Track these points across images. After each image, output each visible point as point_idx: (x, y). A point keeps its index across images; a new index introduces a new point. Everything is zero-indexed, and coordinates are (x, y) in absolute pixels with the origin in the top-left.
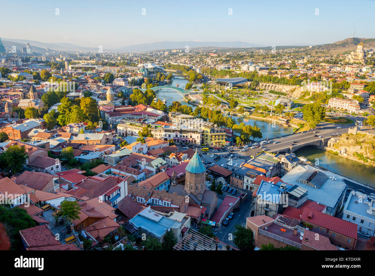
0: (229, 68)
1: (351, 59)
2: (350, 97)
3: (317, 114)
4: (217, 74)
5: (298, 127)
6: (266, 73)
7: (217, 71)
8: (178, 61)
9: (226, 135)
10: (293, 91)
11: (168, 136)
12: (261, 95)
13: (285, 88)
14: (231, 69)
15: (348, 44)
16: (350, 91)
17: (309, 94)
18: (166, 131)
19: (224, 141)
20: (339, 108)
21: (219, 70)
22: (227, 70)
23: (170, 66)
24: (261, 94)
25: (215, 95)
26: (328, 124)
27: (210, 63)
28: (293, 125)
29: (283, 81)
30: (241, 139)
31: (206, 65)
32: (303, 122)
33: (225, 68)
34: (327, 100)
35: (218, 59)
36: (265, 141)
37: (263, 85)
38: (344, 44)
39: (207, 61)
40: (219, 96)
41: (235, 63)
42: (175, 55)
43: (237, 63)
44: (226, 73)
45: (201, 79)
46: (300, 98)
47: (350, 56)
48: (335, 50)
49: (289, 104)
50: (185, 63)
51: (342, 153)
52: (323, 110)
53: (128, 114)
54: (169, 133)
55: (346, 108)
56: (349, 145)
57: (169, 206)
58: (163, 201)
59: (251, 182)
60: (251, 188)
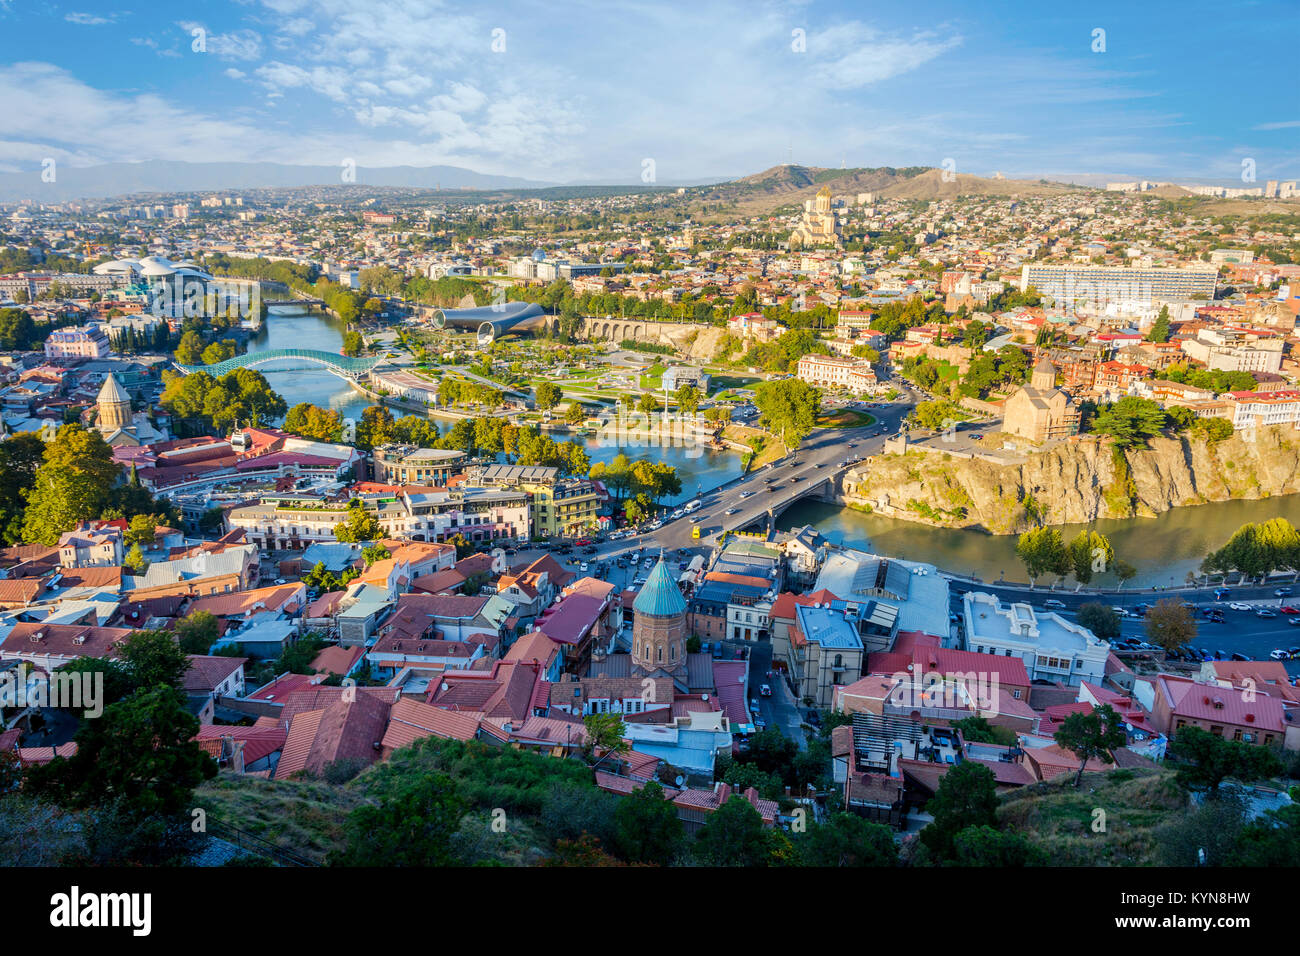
0: (468, 271)
1: (805, 233)
2: (845, 349)
3: (802, 410)
4: (427, 293)
5: (749, 450)
6: (600, 287)
7: (428, 280)
9: (598, 501)
10: (692, 339)
11: (424, 526)
12: (604, 359)
13: (669, 333)
14: (475, 273)
15: (780, 185)
16: (842, 332)
17: (740, 349)
18: (418, 512)
19: (593, 517)
20: (825, 383)
21: (433, 277)
22: (461, 276)
23: (226, 266)
24: (600, 353)
25: (461, 369)
26: (821, 433)
27: (379, 250)
28: (734, 446)
29: (652, 310)
30: (639, 504)
31: (364, 256)
32: (760, 433)
33: (456, 270)
34: (792, 363)
35: (406, 235)
36: (696, 502)
37: (596, 324)
38: (768, 184)
39: (368, 243)
40: (477, 371)
41: (470, 248)
42: (223, 216)
43: (477, 250)
45: (377, 314)
46: (715, 361)
47: (801, 226)
48: (748, 200)
49: (703, 383)
50: (281, 251)
51: (881, 505)
52: (815, 399)
53: (217, 468)
54: (430, 517)
55: (844, 381)
56: (894, 485)
57: (642, 710)
58: (625, 701)
59: (748, 618)
60: (748, 632)
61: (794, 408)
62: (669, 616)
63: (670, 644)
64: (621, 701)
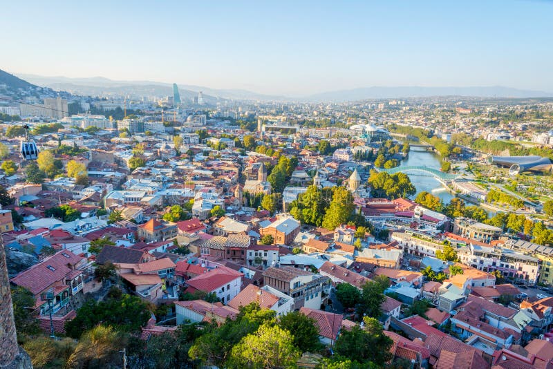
0: (508, 138)
7: (486, 141)
8: (406, 120)
11: (478, 261)
14: (511, 139)
21: (489, 140)
22: (506, 141)
23: (395, 128)
27: (462, 125)
33: (502, 137)
35: (475, 119)
39: (456, 122)
43: (513, 128)
44: (504, 146)
50: (418, 123)
54: (482, 258)
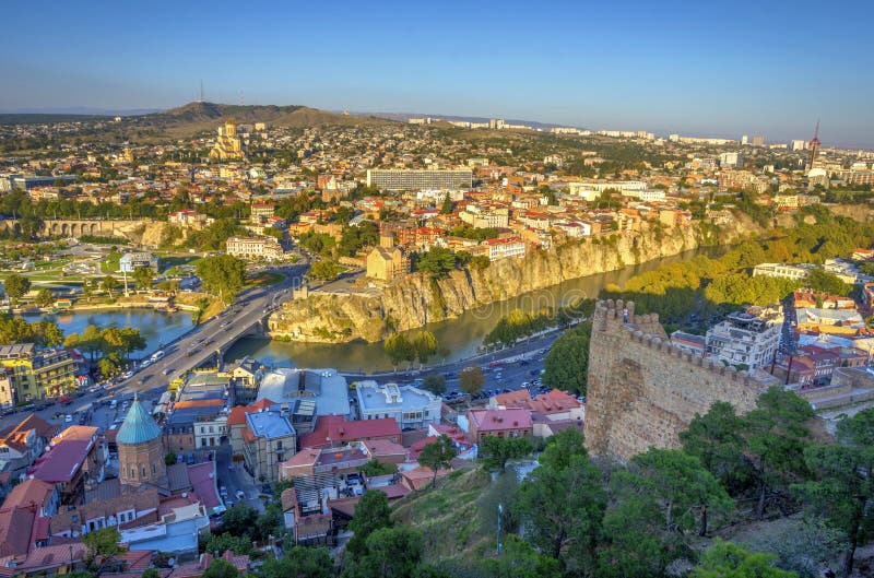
2: (259, 231)
5: (197, 309)
6: (55, 195)
9: (74, 364)
10: (141, 231)
12: (65, 252)
13: (122, 228)
15: (197, 116)
16: (255, 219)
17: (181, 236)
19: (72, 378)
20: (248, 255)
24: (62, 247)
26: (249, 290)
28: (185, 307)
29: (105, 211)
30: (112, 361)
32: (204, 295)
34: (221, 243)
36: (160, 352)
37: (56, 225)
38: (188, 114)
46: (162, 246)
47: (217, 146)
48: (173, 127)
49: (154, 263)
51: (296, 335)
52: (241, 267)
55: (261, 253)
56: (303, 319)
57: (134, 518)
58: (119, 515)
59: (211, 430)
60: (212, 440)
61: (227, 275)
62: (148, 442)
63: (151, 463)
64: (115, 516)
